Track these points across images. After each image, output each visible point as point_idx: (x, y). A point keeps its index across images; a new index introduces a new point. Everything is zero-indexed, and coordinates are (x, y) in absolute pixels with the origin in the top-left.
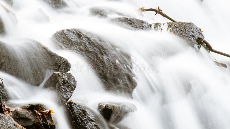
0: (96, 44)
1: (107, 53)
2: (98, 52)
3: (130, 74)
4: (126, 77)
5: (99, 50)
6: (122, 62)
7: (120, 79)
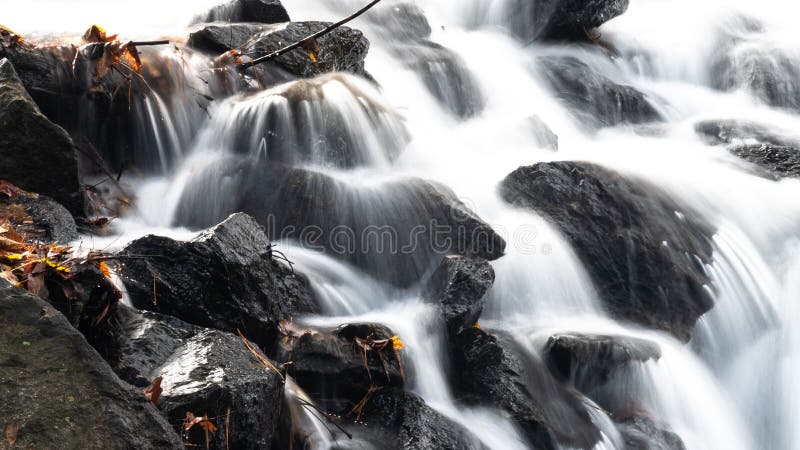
0: (615, 199)
1: (642, 223)
2: (617, 218)
3: (697, 277)
4: (683, 285)
5: (620, 215)
6: (680, 246)
7: (664, 289)
